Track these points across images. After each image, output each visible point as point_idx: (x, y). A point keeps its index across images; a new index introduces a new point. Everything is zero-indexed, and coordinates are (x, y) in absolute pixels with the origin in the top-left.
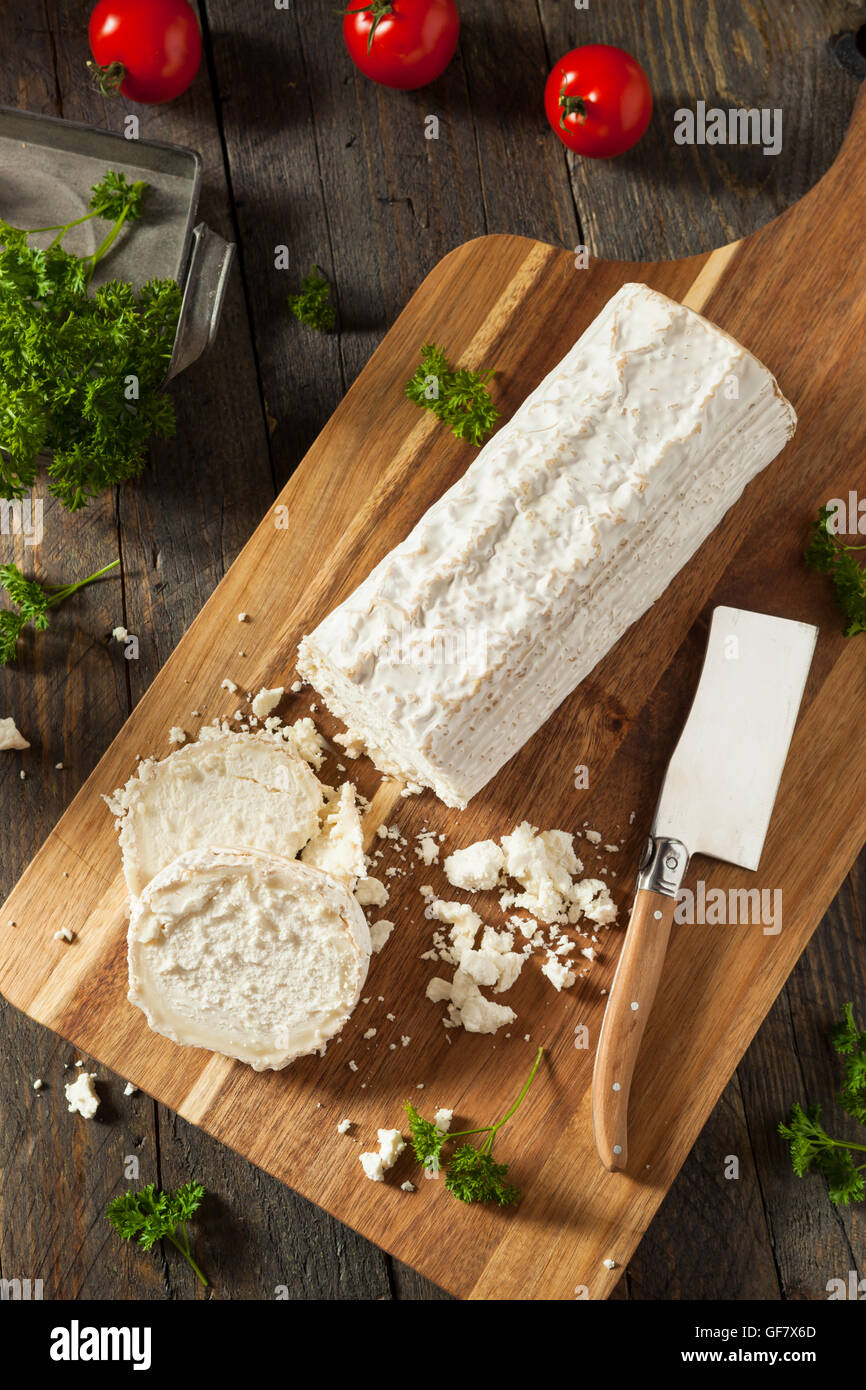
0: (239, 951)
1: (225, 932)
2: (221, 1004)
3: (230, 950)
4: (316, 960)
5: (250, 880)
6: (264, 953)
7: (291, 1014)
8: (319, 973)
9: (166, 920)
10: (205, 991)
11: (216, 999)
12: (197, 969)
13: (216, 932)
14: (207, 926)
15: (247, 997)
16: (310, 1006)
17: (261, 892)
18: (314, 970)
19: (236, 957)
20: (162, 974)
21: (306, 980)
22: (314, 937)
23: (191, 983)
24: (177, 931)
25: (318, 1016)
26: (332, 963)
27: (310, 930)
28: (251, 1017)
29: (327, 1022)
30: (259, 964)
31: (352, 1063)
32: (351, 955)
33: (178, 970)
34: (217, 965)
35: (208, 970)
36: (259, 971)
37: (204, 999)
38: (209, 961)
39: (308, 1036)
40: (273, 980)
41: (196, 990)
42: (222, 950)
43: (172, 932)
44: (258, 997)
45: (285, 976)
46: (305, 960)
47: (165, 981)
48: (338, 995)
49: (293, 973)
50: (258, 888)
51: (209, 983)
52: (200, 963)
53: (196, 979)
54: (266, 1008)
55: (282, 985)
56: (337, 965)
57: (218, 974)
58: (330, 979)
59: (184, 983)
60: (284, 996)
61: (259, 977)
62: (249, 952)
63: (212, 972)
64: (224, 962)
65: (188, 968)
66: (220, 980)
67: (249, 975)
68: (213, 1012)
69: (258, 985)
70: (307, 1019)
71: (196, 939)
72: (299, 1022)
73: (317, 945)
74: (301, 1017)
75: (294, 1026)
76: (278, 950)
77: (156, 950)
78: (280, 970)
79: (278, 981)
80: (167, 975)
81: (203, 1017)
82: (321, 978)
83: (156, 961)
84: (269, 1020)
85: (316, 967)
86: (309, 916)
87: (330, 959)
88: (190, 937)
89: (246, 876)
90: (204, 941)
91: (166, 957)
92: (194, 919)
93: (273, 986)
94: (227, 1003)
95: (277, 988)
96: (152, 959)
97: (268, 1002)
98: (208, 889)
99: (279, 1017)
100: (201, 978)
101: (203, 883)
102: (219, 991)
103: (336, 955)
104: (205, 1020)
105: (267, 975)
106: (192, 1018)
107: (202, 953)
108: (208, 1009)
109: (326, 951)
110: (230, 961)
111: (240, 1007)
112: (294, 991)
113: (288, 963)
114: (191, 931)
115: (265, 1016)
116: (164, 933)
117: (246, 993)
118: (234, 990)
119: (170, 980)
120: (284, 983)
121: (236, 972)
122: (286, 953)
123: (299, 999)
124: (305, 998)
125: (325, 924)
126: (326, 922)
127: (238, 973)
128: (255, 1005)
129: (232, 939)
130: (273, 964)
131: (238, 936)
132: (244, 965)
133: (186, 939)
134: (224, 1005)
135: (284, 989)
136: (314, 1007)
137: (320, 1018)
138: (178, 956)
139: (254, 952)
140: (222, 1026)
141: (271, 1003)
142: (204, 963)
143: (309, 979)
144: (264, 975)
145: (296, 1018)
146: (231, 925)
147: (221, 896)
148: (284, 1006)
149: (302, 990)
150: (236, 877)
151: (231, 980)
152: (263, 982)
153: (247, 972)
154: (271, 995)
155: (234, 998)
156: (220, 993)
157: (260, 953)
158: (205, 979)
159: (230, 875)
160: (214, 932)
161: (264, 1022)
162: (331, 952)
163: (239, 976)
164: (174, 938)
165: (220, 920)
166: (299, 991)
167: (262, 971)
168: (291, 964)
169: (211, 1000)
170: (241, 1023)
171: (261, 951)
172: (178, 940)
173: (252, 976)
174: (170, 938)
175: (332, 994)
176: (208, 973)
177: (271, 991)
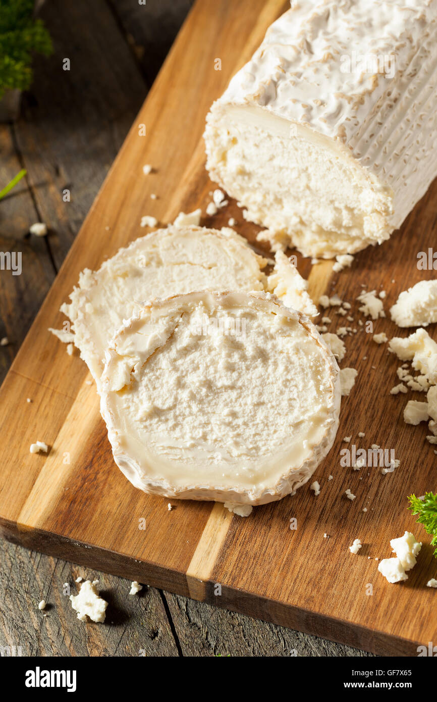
0: (211, 377)
1: (193, 362)
2: (204, 437)
3: (202, 378)
4: (287, 370)
5: (206, 306)
6: (235, 375)
7: (275, 432)
8: (293, 383)
9: (135, 362)
10: (187, 428)
11: (199, 433)
12: (174, 406)
13: (184, 363)
14: (175, 360)
15: (229, 424)
16: (291, 418)
17: (219, 314)
18: (287, 380)
19: (209, 384)
20: (141, 421)
21: (282, 393)
22: (279, 348)
23: (171, 423)
24: (147, 371)
25: (303, 426)
26: (303, 370)
27: (274, 341)
28: (237, 444)
29: (312, 432)
30: (232, 387)
32: (320, 356)
33: (156, 413)
34: (193, 397)
35: (185, 405)
36: (234, 394)
37: (188, 436)
38: (184, 395)
39: (297, 451)
41: (178, 429)
42: (194, 380)
43: (142, 374)
44: (240, 421)
45: (261, 394)
47: (146, 427)
48: (316, 401)
49: (267, 389)
50: (215, 311)
51: (189, 419)
52: (176, 399)
53: (176, 417)
54: (250, 431)
55: (260, 404)
56: (308, 370)
57: (195, 408)
58: (305, 386)
59: (164, 424)
60: (264, 414)
61: (236, 401)
62: (220, 377)
63: (189, 407)
64: (198, 393)
65: (165, 407)
66: (199, 413)
67: (226, 400)
68: (199, 448)
69: (237, 409)
70: (293, 432)
71: (167, 375)
72: (285, 438)
73: (285, 355)
74: (285, 432)
75: (281, 444)
76: (248, 369)
77: (130, 396)
78: (254, 388)
79: (255, 400)
80: (146, 420)
81: (190, 455)
82: (296, 386)
83: (132, 409)
84: (256, 443)
85: (289, 377)
86: (269, 328)
87: (300, 365)
88: (160, 375)
89: (201, 302)
90: (175, 375)
91: (141, 401)
92: (161, 356)
93: (251, 407)
94: (210, 435)
95: (256, 408)
96: (129, 407)
97: (251, 424)
98: (167, 323)
99: (264, 437)
100: (180, 415)
101: (162, 317)
102: (200, 424)
103: (305, 360)
104: (193, 458)
105: (243, 397)
106: (180, 459)
107: (175, 388)
108: (193, 446)
109: (294, 358)
110: (204, 390)
111: (224, 435)
112: (273, 407)
113: (261, 379)
114: (160, 369)
115: (250, 440)
116: (135, 376)
117: (227, 421)
118: (214, 420)
119: (151, 425)
120: (262, 400)
121: (212, 400)
122: (256, 370)
123: (279, 414)
124: (286, 411)
125: (288, 333)
126: (287, 330)
127: (214, 401)
128: (238, 431)
129: (202, 368)
130: (246, 384)
131: (206, 364)
132: (219, 391)
133: (157, 378)
134: (208, 437)
135: (263, 407)
136: (296, 418)
137: (305, 428)
138: (152, 397)
139: (226, 376)
140: (211, 460)
141: (254, 425)
142: (179, 398)
143: (285, 391)
144: (240, 397)
145: (281, 433)
146: (197, 354)
147: (181, 327)
148: (267, 425)
149: (280, 404)
150: (192, 306)
151: (210, 410)
152: (240, 405)
153: (223, 398)
154: (252, 416)
155: (216, 429)
156: (201, 426)
157: (231, 376)
158: (184, 415)
159: (187, 305)
160: (182, 365)
161: (251, 446)
162: (299, 359)
163: (216, 404)
164: (145, 379)
165: (186, 351)
166: (277, 405)
167: (238, 394)
168: (264, 380)
169: (194, 436)
170: (228, 452)
171: (232, 373)
172: (150, 380)
173: (228, 400)
174: (141, 381)
175: (310, 400)
176: (185, 408)
177: (251, 412)
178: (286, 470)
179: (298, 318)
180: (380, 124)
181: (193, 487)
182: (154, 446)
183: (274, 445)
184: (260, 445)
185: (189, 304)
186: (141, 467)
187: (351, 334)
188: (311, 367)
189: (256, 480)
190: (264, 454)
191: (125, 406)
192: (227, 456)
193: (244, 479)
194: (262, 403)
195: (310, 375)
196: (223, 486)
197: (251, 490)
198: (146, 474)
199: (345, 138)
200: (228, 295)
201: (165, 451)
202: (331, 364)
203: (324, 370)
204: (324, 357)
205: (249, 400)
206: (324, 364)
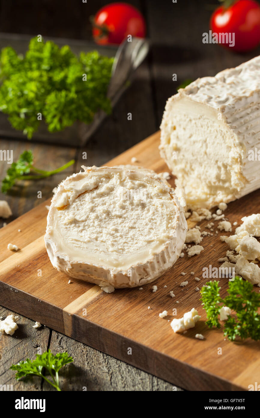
0: (110, 210)
1: (104, 201)
2: (96, 239)
3: (106, 209)
4: (154, 214)
5: (120, 176)
6: (124, 211)
7: (137, 243)
8: (155, 221)
9: (71, 195)
10: (88, 232)
11: (94, 236)
12: (86, 220)
13: (98, 201)
14: (94, 198)
15: (112, 235)
16: (147, 238)
17: (126, 181)
18: (152, 219)
19: (108, 213)
20: (65, 224)
21: (147, 224)
22: (153, 203)
23: (81, 228)
24: (77, 200)
25: (152, 243)
26: (162, 216)
27: (152, 200)
28: (113, 245)
29: (157, 247)
30: (120, 217)
31: (172, 292)
32: (174, 210)
33: (75, 222)
34: (97, 217)
35: (92, 221)
36: (120, 220)
37: (87, 236)
38: (93, 215)
39: (145, 255)
40: (128, 224)
41: (83, 232)
42: (100, 209)
43: (74, 201)
44: (118, 234)
45: (135, 223)
46: (147, 215)
47: (66, 228)
48: (164, 232)
49: (139, 221)
50: (124, 180)
51: (91, 228)
52: (88, 217)
53: (84, 226)
54: (122, 240)
55: (132, 228)
56: (165, 216)
57: (96, 223)
58: (161, 223)
59: (77, 228)
60: (133, 233)
61: (120, 224)
62: (115, 211)
63: (94, 222)
64: (101, 216)
65: (80, 220)
66: (97, 226)
67: (115, 222)
68: (92, 243)
69: (120, 228)
70: (146, 245)
71: (87, 204)
72: (141, 247)
73: (155, 207)
74: (142, 244)
75: (137, 250)
76: (132, 210)
77: (64, 212)
78: (132, 219)
79: (131, 225)
80: (68, 225)
81: (85, 246)
82: (156, 223)
83: (62, 218)
84: (124, 247)
85: (153, 218)
86: (151, 193)
87: (162, 213)
88: (83, 204)
89: (118, 174)
90: (91, 205)
91: (68, 215)
92: (87, 194)
93: (127, 228)
94: (100, 238)
95: (130, 229)
96: (61, 217)
97: (124, 237)
98: (96, 179)
99: (129, 245)
100: (87, 225)
101: (94, 176)
102: (96, 232)
103: (165, 211)
104: (86, 248)
105: (125, 222)
106: (79, 247)
107: (89, 211)
108: (89, 242)
109: (160, 209)
110: (105, 215)
111: (107, 240)
112: (139, 231)
113: (138, 216)
114: (84, 201)
115: (121, 245)
116: (70, 201)
117: (112, 233)
118: (105, 231)
119: (70, 227)
120: (134, 226)
121: (107, 221)
122: (137, 211)
123: (142, 235)
124: (146, 234)
125: (160, 197)
126: (160, 196)
127: (108, 222)
128: (116, 239)
129: (107, 204)
130: (129, 216)
131: (110, 203)
132: (112, 217)
133: (81, 205)
134: (98, 239)
135: (134, 230)
136: (150, 238)
137: (153, 244)
138: (75, 214)
139: (119, 210)
140: (96, 251)
141: (126, 238)
142: (90, 216)
143: (149, 224)
144: (123, 222)
145: (139, 245)
146: (107, 197)
147: (103, 183)
148: (133, 239)
149: (144, 230)
150: (113, 174)
151: (104, 226)
152: (122, 227)
153: (114, 221)
154: (126, 233)
155: (104, 235)
156: (97, 233)
157: (122, 211)
158: (89, 226)
159: (110, 173)
160: (97, 201)
161: (120, 248)
162: (162, 210)
163: (109, 224)
164: (75, 204)
165: (102, 195)
166: (142, 230)
167: (122, 220)
168: (139, 217)
169: (91, 237)
170: (107, 249)
171: (123, 210)
172: (77, 205)
173: (116, 223)
174: (72, 205)
175: (161, 231)
176: (91, 222)
177: (126, 231)
178: (135, 264)
179: (169, 191)
180: (248, 114)
181: (81, 262)
182: (67, 238)
183: (133, 249)
184: (126, 249)
185: (111, 173)
186: (57, 247)
187: (209, 236)
188: (167, 215)
189: (117, 265)
190: (126, 253)
191: (59, 215)
192: (106, 250)
193: (111, 263)
194: (135, 228)
195: (165, 219)
196: (98, 264)
197: (113, 269)
198: (58, 251)
199: (224, 110)
200: (134, 173)
201: (72, 242)
202: (179, 215)
203: (174, 218)
204: (176, 211)
205: (127, 225)
206: (175, 215)
